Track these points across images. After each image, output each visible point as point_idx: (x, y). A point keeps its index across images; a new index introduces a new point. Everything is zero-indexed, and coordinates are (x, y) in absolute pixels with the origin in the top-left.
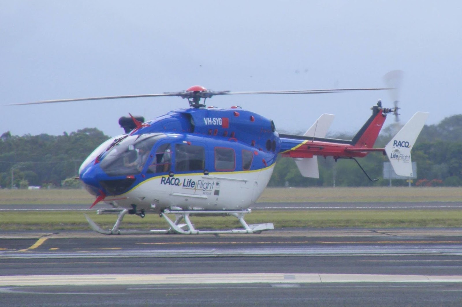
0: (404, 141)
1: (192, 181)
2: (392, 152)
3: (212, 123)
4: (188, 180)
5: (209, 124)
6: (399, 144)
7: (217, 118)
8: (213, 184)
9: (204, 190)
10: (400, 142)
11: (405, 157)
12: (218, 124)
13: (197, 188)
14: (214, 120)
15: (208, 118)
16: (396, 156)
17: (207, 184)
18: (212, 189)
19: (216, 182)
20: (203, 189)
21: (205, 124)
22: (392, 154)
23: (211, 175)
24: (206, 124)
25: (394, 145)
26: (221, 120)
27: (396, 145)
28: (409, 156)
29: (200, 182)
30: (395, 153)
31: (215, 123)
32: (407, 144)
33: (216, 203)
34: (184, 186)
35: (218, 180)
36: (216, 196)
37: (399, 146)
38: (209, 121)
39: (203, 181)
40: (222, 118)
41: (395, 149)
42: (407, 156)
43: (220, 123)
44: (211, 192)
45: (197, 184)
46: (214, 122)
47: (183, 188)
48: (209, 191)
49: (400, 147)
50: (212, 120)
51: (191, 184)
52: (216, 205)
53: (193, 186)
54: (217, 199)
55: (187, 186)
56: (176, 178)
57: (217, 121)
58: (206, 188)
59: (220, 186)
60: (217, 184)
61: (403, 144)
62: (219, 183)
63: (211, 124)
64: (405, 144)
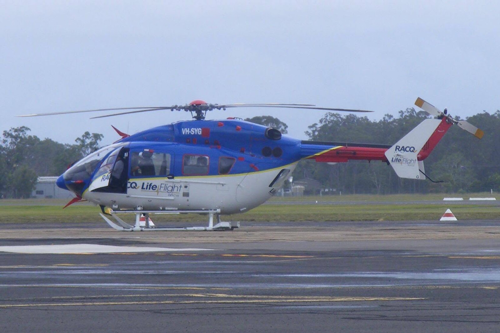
0: (409, 146)
1: (152, 185)
2: (393, 157)
3: (190, 133)
4: (148, 183)
5: (186, 133)
6: (403, 149)
7: (196, 129)
8: (181, 187)
9: (169, 193)
10: (403, 147)
11: (410, 160)
12: (196, 133)
13: (159, 191)
14: (193, 130)
15: (186, 129)
16: (398, 160)
17: (172, 187)
18: (180, 191)
19: (184, 185)
20: (167, 192)
21: (182, 133)
22: (393, 158)
23: (177, 179)
24: (184, 133)
25: (396, 150)
26: (201, 130)
27: (399, 150)
28: (414, 160)
29: (163, 186)
30: (397, 158)
31: (193, 132)
32: (412, 149)
33: (188, 204)
34: (142, 188)
35: (186, 183)
36: (186, 198)
37: (402, 151)
38: (187, 131)
39: (167, 184)
40: (201, 128)
41: (396, 154)
42: (412, 160)
43: (199, 132)
44: (179, 194)
45: (160, 187)
46: (191, 132)
47: (142, 191)
48: (176, 193)
49: (404, 152)
50: (190, 130)
51: (153, 187)
52: (188, 205)
53: (154, 188)
54: (188, 200)
55: (147, 189)
56: (131, 182)
57: (196, 131)
58: (172, 190)
59: (188, 188)
60: (186, 187)
61: (408, 149)
62: (187, 186)
63: (188, 134)
64: (410, 149)
